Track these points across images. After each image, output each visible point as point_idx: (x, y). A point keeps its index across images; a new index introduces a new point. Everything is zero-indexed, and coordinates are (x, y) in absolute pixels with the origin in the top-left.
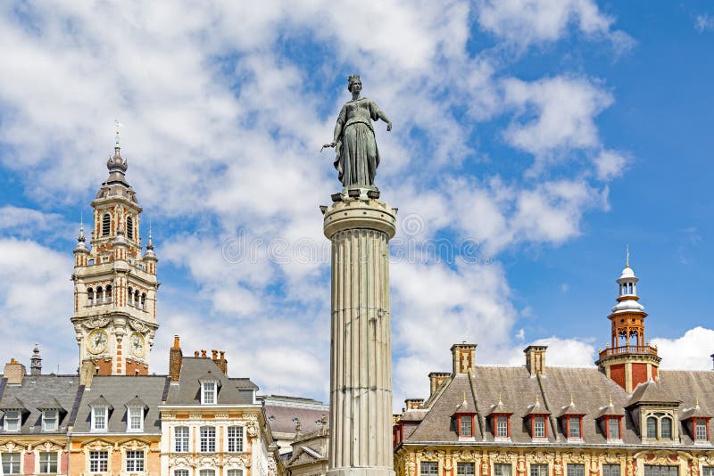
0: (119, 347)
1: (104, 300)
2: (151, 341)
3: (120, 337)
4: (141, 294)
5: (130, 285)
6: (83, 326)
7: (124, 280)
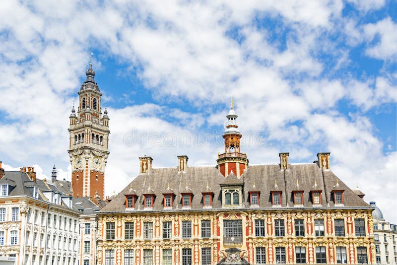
0: (87, 164)
1: (81, 140)
2: (105, 160)
3: (87, 159)
4: (99, 137)
5: (93, 132)
6: (73, 154)
7: (89, 130)
